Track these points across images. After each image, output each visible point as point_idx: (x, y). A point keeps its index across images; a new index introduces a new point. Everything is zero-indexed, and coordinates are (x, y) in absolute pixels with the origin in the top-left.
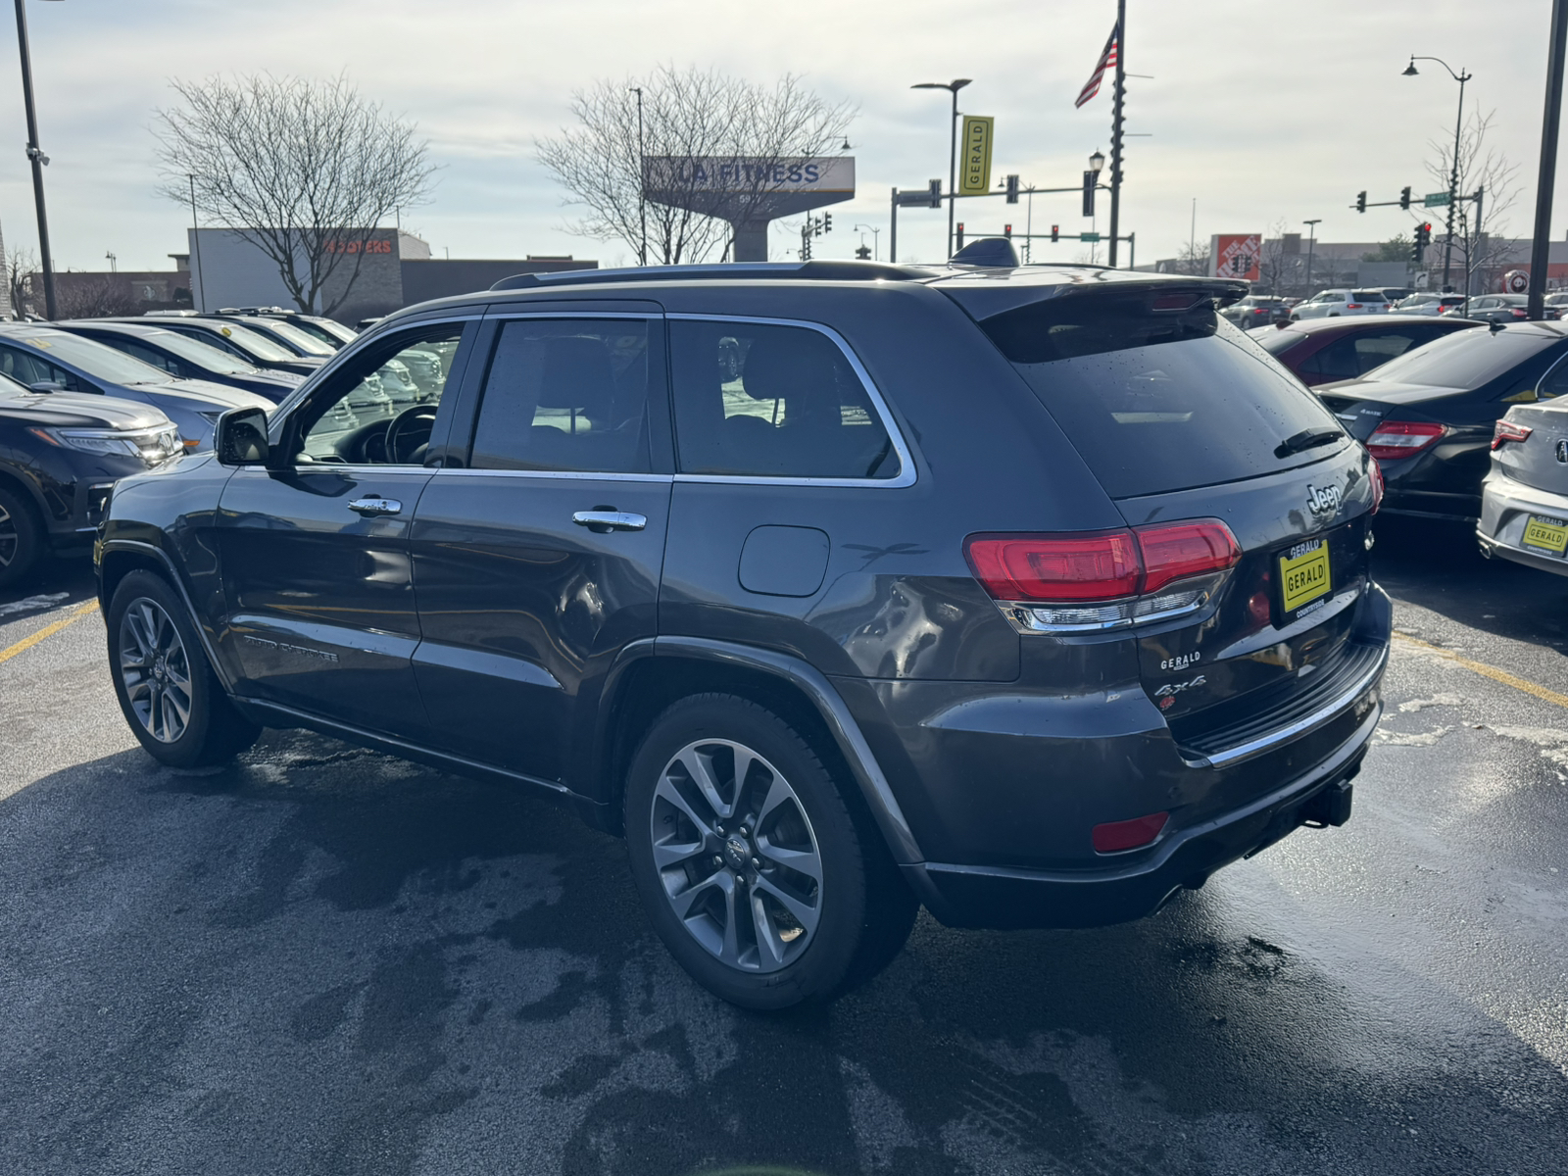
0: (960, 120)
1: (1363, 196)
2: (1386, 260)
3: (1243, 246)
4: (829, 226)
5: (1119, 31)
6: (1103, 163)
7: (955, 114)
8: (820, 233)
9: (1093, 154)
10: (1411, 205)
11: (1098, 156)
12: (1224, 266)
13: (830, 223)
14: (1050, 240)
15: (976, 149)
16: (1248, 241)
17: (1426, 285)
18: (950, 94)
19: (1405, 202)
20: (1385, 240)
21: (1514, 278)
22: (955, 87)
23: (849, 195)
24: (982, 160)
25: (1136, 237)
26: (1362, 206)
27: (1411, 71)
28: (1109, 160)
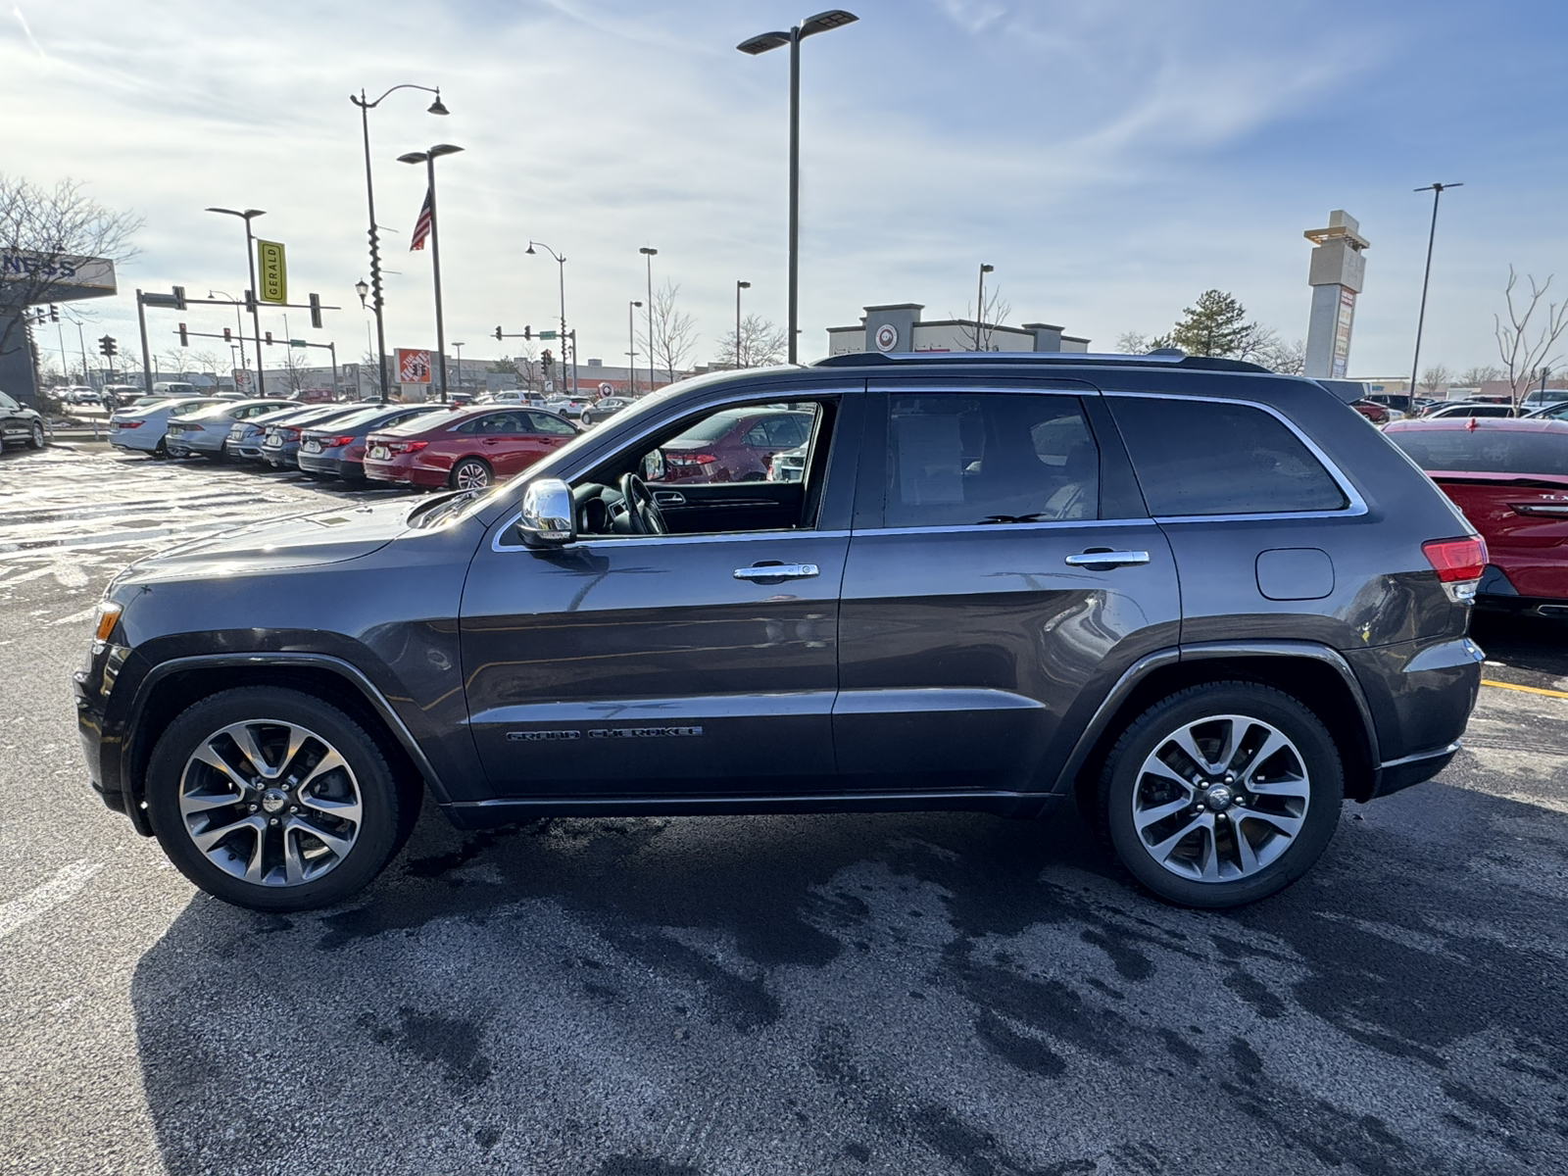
0: (254, 243)
1: (499, 329)
2: (500, 372)
3: (417, 358)
4: (55, 316)
5: (430, 202)
6: (367, 290)
7: (250, 237)
8: (44, 322)
9: (358, 283)
10: (532, 338)
11: (362, 284)
12: (406, 370)
13: (56, 313)
14: (223, 339)
15: (273, 267)
16: (420, 355)
17: (552, 390)
18: (244, 220)
19: (528, 336)
20: (499, 360)
21: (604, 387)
22: (248, 215)
23: (110, 291)
24: (278, 276)
25: (335, 346)
26: (499, 336)
27: (531, 251)
28: (372, 289)
